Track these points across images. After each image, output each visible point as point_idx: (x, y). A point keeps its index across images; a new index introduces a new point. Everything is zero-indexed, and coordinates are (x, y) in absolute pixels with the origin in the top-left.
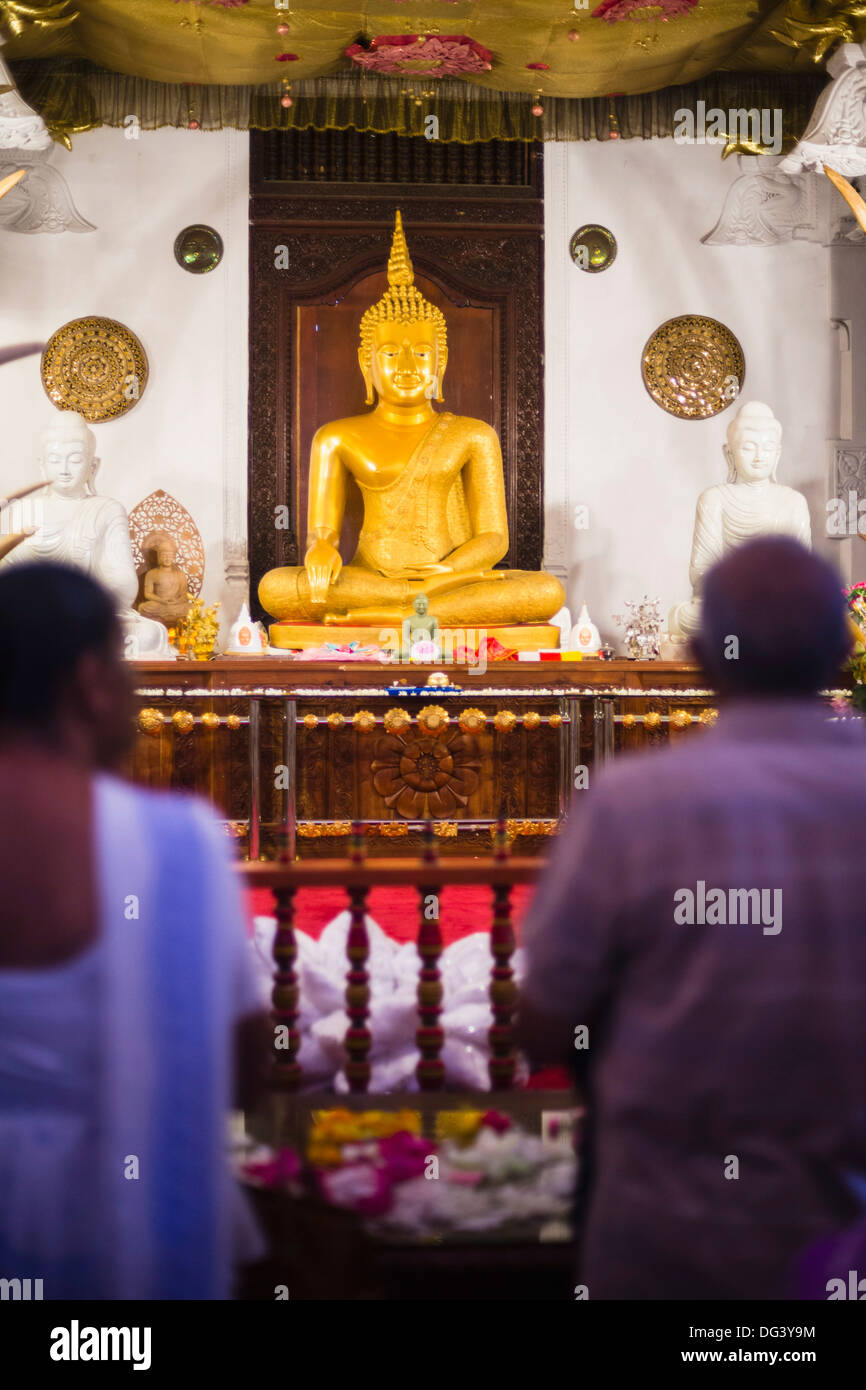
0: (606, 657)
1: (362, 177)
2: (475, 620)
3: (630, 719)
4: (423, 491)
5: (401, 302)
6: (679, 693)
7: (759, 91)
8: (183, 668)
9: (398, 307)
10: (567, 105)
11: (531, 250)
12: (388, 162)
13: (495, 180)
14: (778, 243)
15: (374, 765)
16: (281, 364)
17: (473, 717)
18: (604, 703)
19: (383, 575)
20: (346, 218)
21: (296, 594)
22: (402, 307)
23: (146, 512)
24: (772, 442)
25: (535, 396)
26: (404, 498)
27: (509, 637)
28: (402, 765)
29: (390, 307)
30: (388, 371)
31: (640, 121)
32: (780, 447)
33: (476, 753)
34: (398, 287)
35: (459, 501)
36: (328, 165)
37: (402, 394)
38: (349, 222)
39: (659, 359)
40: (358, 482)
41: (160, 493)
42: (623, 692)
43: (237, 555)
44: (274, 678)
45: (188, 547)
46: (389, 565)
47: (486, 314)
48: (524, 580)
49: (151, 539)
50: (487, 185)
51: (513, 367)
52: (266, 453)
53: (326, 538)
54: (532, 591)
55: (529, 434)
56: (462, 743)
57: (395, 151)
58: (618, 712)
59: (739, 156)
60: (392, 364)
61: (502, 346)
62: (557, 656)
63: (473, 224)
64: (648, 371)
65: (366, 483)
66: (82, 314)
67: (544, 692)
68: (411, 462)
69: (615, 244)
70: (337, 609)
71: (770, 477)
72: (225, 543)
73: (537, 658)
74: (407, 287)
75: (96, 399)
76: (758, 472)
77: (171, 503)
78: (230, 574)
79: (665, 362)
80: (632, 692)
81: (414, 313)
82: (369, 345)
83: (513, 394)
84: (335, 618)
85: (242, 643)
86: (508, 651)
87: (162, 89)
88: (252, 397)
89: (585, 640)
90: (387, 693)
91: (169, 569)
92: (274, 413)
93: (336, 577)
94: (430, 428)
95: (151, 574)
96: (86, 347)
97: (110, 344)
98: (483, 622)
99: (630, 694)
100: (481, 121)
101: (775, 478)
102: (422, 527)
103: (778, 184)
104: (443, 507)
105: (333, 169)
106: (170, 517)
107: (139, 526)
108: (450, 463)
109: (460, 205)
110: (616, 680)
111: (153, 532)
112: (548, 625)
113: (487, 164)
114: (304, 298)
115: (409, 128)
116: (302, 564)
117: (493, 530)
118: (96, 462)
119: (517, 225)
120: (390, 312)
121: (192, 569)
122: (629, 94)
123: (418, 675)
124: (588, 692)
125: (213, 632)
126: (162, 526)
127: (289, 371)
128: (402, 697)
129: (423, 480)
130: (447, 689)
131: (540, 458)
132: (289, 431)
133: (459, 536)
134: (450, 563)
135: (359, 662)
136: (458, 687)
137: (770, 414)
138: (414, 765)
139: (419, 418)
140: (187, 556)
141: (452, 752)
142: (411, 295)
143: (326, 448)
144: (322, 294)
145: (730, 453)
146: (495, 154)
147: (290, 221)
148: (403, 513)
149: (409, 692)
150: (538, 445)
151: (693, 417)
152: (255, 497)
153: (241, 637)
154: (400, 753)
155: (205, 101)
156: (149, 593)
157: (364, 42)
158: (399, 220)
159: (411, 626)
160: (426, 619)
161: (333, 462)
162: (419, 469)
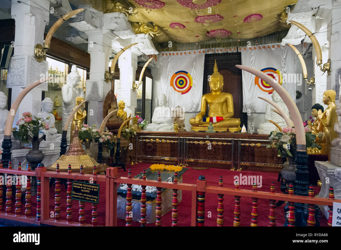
3: (243, 144)
4: (218, 105)
15: (201, 150)
21: (194, 122)
22: (216, 75)
26: (214, 106)
29: (214, 75)
30: (212, 86)
35: (225, 107)
40: (208, 104)
53: (202, 113)
82: (210, 81)
84: (200, 126)
93: (200, 119)
94: (220, 95)
102: (218, 111)
104: (222, 108)
108: (223, 100)
117: (231, 111)
122: (260, 36)
124: (236, 139)
129: (218, 103)
133: (225, 112)
139: (218, 93)
143: (203, 98)
145: (273, 97)
148: (214, 109)
157: (208, 32)
158: (215, 61)
159: (209, 127)
160: (211, 126)
161: (204, 101)
162: (217, 101)
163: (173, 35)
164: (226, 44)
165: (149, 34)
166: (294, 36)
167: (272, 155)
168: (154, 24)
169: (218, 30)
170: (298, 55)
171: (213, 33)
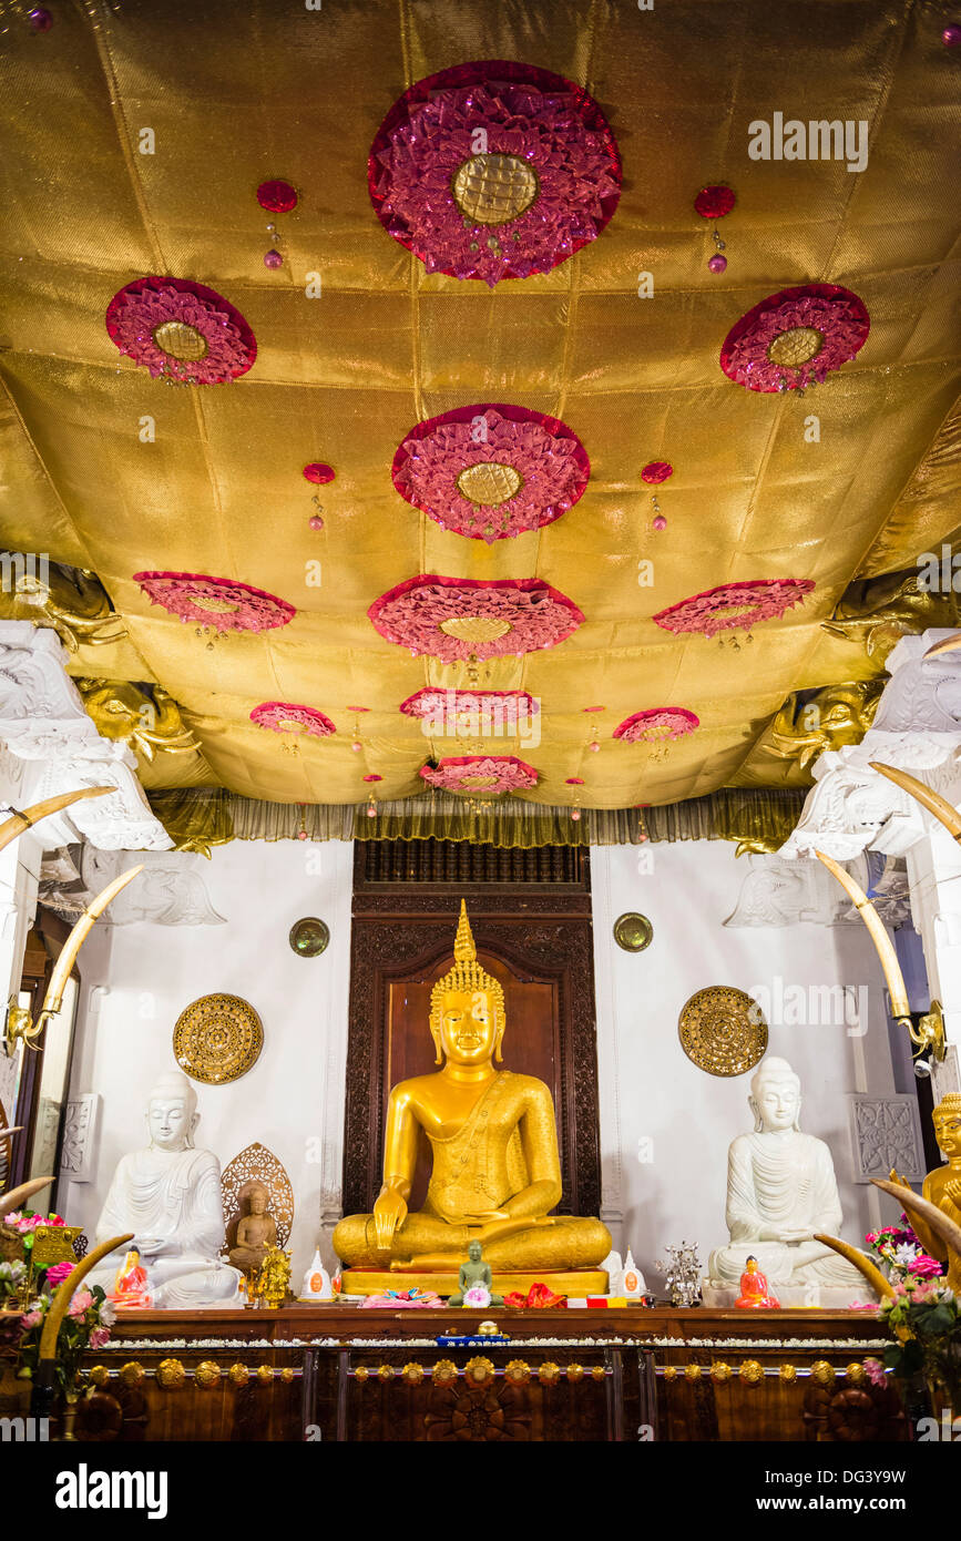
0: (649, 1304)
1: (445, 878)
2: (529, 1266)
3: (671, 1370)
4: (484, 1142)
5: (464, 974)
6: (719, 1343)
7: (762, 803)
8: (250, 1317)
9: (461, 979)
10: (606, 815)
11: (582, 934)
12: (465, 866)
13: (552, 879)
14: (787, 924)
15: (427, 1419)
16: (376, 1032)
17: (519, 1369)
18: (644, 1354)
19: (446, 1222)
20: (431, 911)
21: (364, 1240)
22: (464, 978)
23: (244, 1164)
24: (793, 1093)
25: (590, 1058)
26: (466, 1148)
27: (559, 1283)
28: (454, 1419)
29: (455, 979)
30: (453, 1035)
31: (666, 829)
32: (800, 1098)
33: (527, 1406)
34: (463, 962)
35: (518, 1151)
36: (417, 869)
37: (465, 1054)
38: (433, 914)
39: (693, 1024)
40: (428, 1134)
41: (257, 1146)
42: (664, 1342)
43: (333, 1203)
44: (333, 1327)
45: (280, 1195)
46: (452, 1212)
47: (546, 988)
48: (572, 1226)
49: (247, 1188)
50: (545, 882)
51: (570, 1034)
52: (361, 1109)
53: (396, 1187)
54: (580, 1237)
55: (585, 1091)
56: (512, 1395)
57: (471, 858)
58: (660, 1363)
59: (750, 855)
60: (455, 1028)
61: (560, 1015)
62: (605, 1301)
63: (534, 915)
64: (684, 1034)
65: (432, 1134)
66: (211, 992)
67: (589, 1342)
68: (471, 1116)
69: (651, 928)
70: (401, 1255)
71: (794, 1126)
72: (322, 1192)
73: (584, 1305)
74: (470, 962)
75: (219, 1063)
76: (781, 1122)
77: (266, 1155)
78: (326, 1220)
79: (699, 1027)
80: (672, 1342)
81: (474, 983)
82: (437, 1011)
83: (571, 1056)
84: (400, 1265)
85: (313, 1289)
86: (558, 1297)
87: (283, 808)
88: (349, 1061)
89: (631, 1287)
90: (436, 1344)
91: (261, 1217)
92: (368, 1075)
93: (400, 1225)
94: (490, 1085)
95: (244, 1221)
96: (214, 1019)
97: (232, 1016)
98: (536, 1268)
99: (670, 1344)
100: (537, 830)
101: (798, 1127)
102: (483, 1176)
103: (783, 877)
104: (502, 1157)
105: (421, 872)
106: (264, 1168)
107: (237, 1177)
108: (507, 1116)
109: (522, 899)
110: (657, 1328)
111: (249, 1182)
112: (597, 1270)
113: (545, 866)
114: (396, 976)
115: (478, 837)
116: (372, 1212)
117: (548, 1178)
118: (195, 1117)
119: (569, 915)
120: (454, 983)
121: (282, 1217)
122: (654, 805)
123: (469, 1323)
124: (630, 1342)
125: (284, 1279)
126: (257, 1176)
127: (383, 1038)
128: (451, 1348)
129: (483, 1132)
130: (496, 1339)
131: (596, 1112)
132: (381, 1091)
133: (517, 1184)
134: (506, 1209)
135: (415, 1310)
136: (506, 1336)
137: (789, 1068)
138: (466, 1419)
139: (481, 1075)
140: (278, 1204)
141: (503, 1406)
142: (473, 968)
143: (401, 1102)
144: (411, 973)
145: (755, 1103)
146: (552, 858)
147: (385, 914)
148: (465, 1162)
149: (457, 1342)
150: (594, 1101)
151: (725, 1075)
152: (350, 1149)
153: (312, 1284)
154: (452, 1406)
155: (317, 819)
156: (240, 1241)
157: (432, 764)
158: (463, 906)
159: (467, 1271)
160: (479, 1265)
161: (405, 1116)
162: (479, 1122)
163: (244, 759)
164: (492, 824)
165: (133, 744)
166: (840, 822)
167: (804, 1427)
168: (161, 697)
169: (483, 759)
170: (861, 905)
171: (458, 769)
